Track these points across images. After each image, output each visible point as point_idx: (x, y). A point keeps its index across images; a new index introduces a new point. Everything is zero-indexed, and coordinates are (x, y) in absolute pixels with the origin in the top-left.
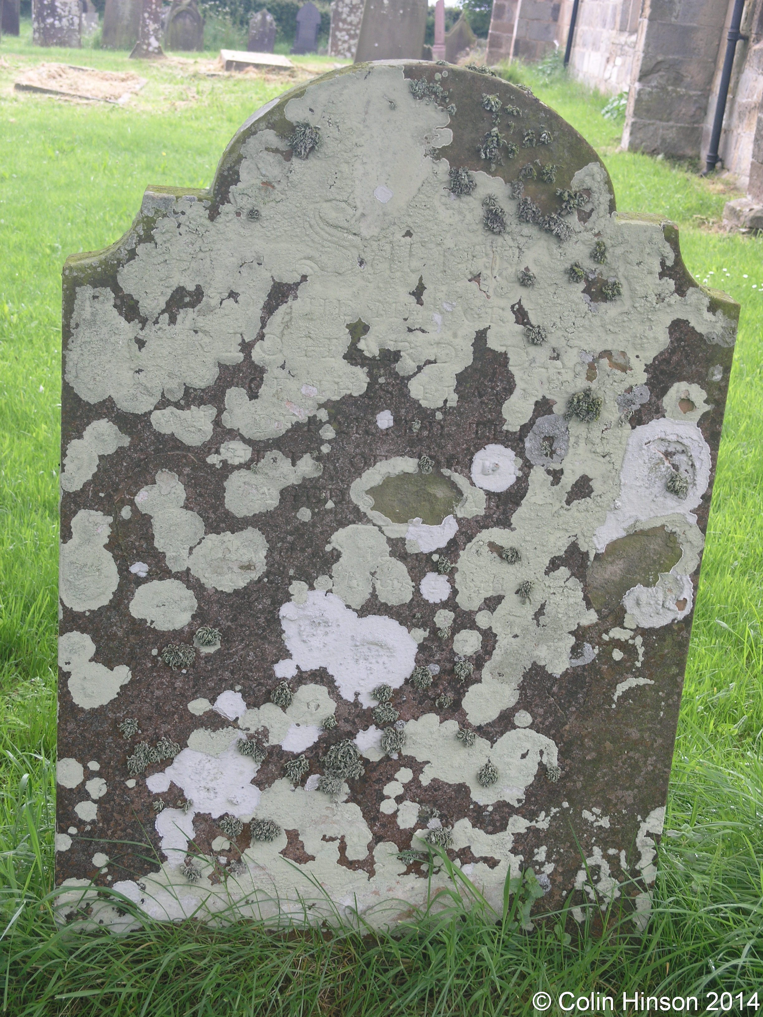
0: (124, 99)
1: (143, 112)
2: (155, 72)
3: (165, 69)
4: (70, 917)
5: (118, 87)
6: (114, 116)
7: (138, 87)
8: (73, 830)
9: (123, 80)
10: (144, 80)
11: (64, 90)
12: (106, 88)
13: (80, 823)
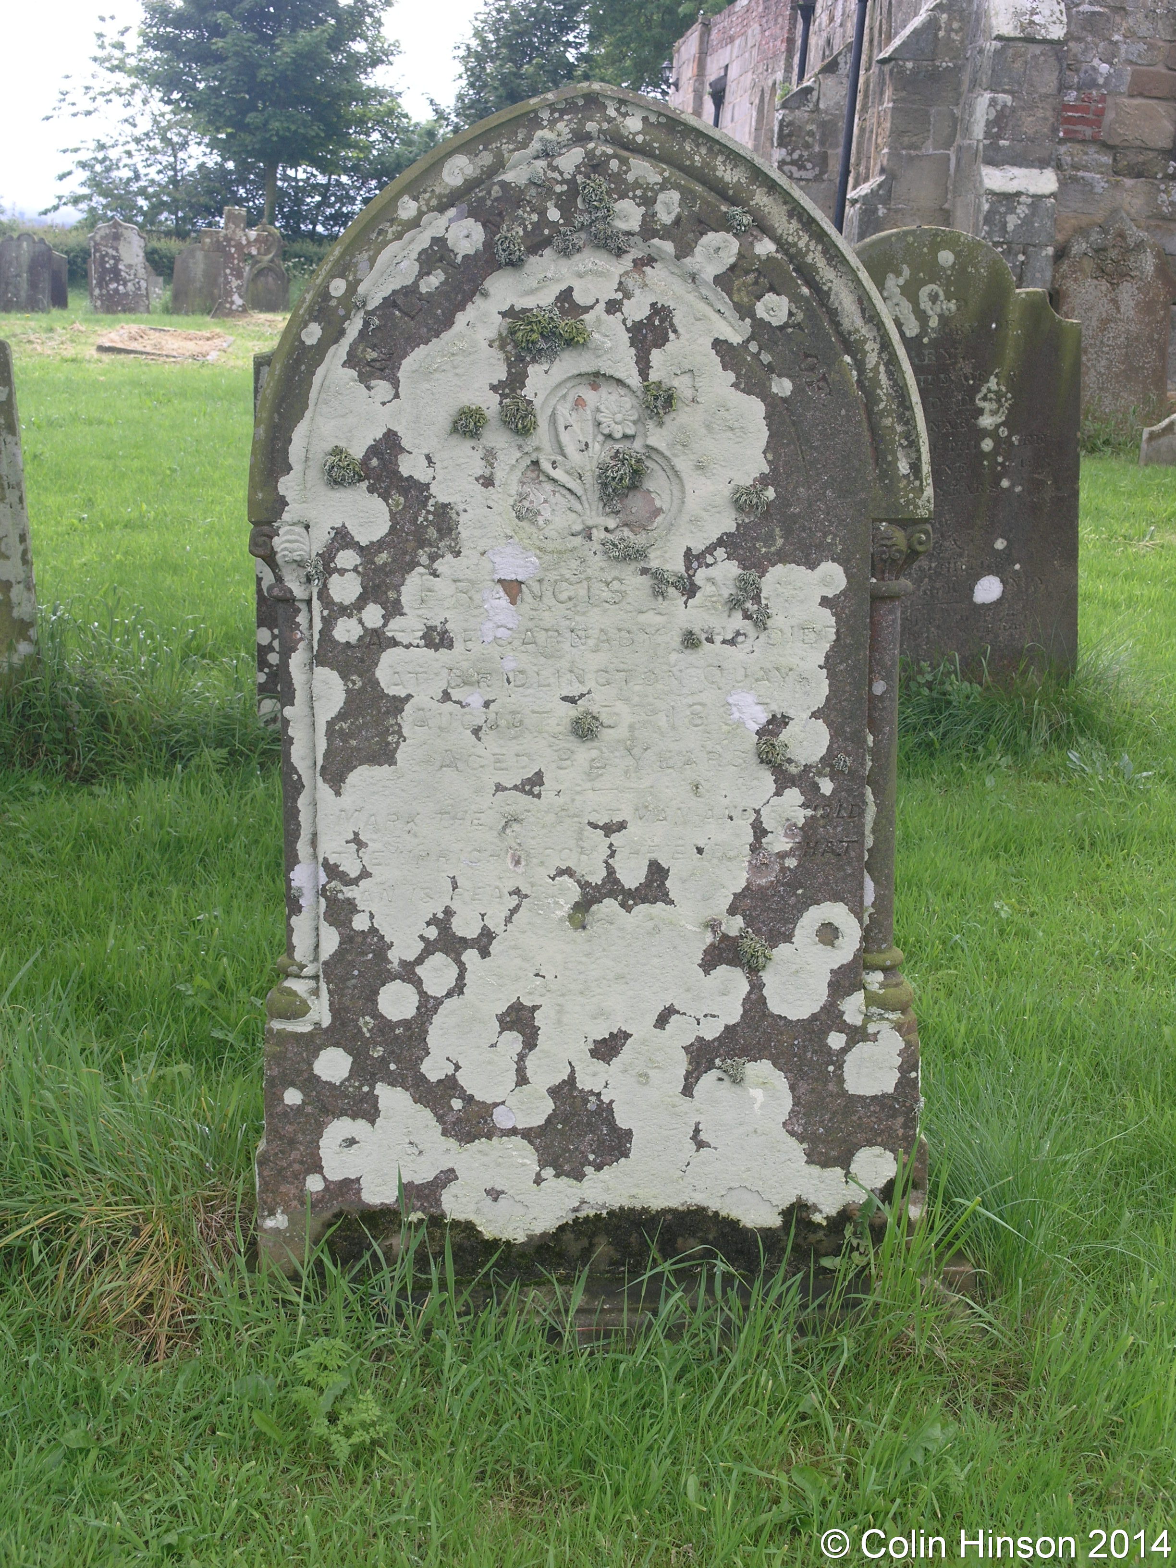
0: (213, 356)
1: (234, 367)
2: (241, 330)
3: (251, 327)
4: (267, 723)
5: (205, 346)
6: (205, 372)
7: (225, 345)
8: (266, 670)
9: (208, 339)
10: (232, 338)
11: (148, 349)
12: (191, 347)
13: (270, 666)
